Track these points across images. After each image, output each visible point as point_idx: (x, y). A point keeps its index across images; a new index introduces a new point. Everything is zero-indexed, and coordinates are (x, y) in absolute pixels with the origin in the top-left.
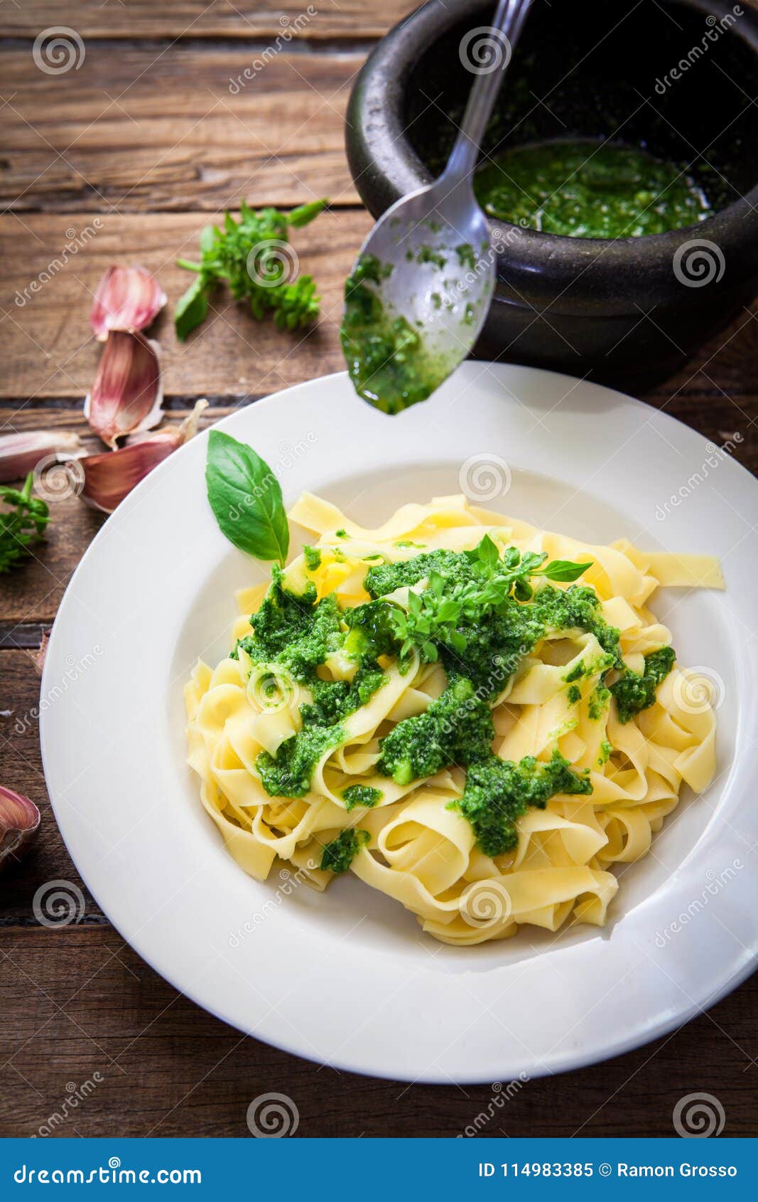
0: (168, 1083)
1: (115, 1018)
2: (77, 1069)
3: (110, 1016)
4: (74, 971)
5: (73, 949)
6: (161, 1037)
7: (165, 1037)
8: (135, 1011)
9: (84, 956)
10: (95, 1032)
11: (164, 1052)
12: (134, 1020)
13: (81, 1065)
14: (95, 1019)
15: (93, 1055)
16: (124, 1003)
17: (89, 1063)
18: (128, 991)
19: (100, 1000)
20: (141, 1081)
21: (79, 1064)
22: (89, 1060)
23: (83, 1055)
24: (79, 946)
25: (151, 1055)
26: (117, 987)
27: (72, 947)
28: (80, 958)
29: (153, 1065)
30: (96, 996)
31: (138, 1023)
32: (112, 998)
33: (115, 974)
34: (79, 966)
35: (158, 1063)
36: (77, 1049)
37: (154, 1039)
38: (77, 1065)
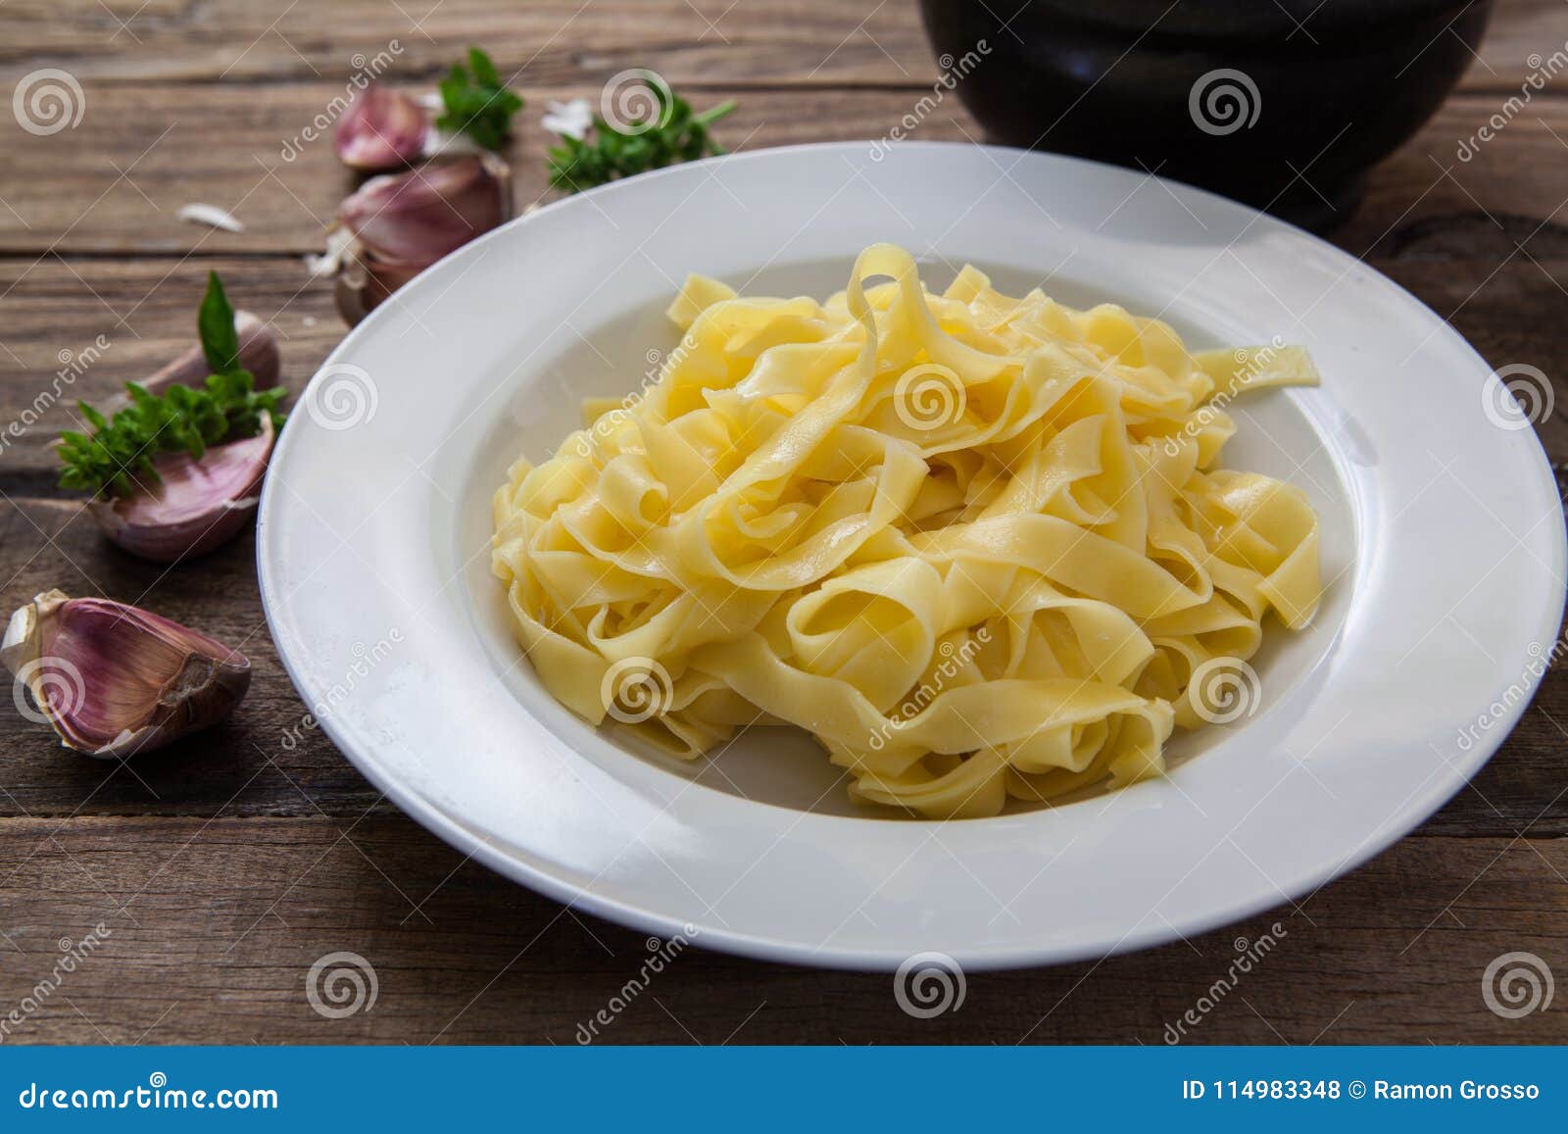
0: (413, 1033)
1: (332, 940)
2: (260, 1008)
3: (326, 938)
4: (276, 875)
5: (277, 848)
6: (408, 969)
7: (415, 969)
8: (368, 932)
9: (294, 856)
10: (298, 958)
11: (411, 990)
12: (366, 945)
13: (267, 1004)
14: (302, 941)
15: (290, 990)
16: (352, 921)
17: (283, 1001)
18: (359, 905)
19: (312, 916)
20: (367, 1029)
21: (264, 1001)
22: (282, 997)
23: (273, 989)
24: (287, 844)
25: (388, 994)
26: (344, 900)
27: (276, 844)
28: (288, 859)
29: (391, 1007)
30: (306, 910)
31: (371, 949)
32: (334, 913)
33: (342, 882)
34: (285, 870)
35: (399, 1004)
36: (262, 981)
37: (396, 971)
38: (261, 1003)
